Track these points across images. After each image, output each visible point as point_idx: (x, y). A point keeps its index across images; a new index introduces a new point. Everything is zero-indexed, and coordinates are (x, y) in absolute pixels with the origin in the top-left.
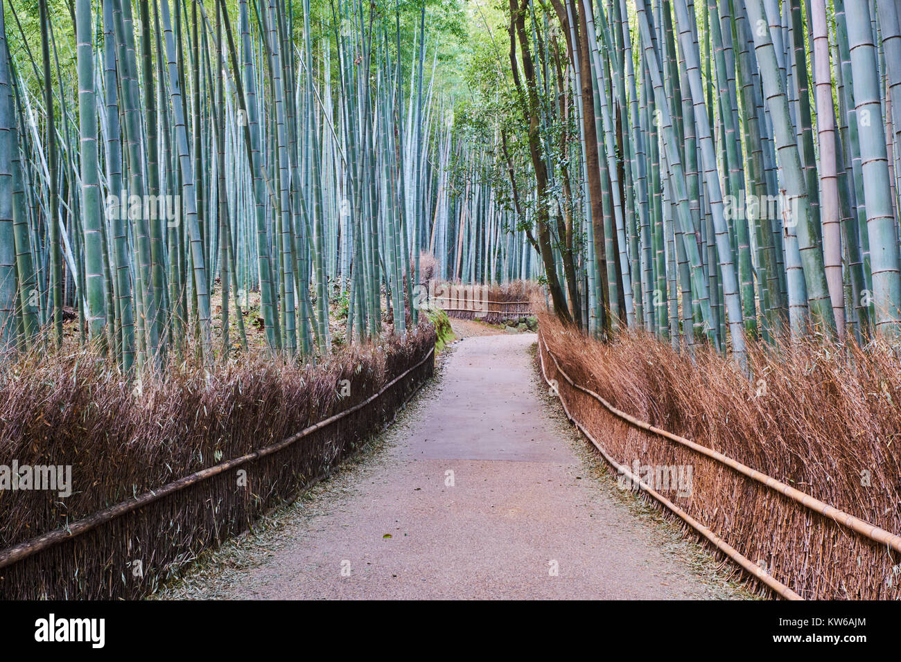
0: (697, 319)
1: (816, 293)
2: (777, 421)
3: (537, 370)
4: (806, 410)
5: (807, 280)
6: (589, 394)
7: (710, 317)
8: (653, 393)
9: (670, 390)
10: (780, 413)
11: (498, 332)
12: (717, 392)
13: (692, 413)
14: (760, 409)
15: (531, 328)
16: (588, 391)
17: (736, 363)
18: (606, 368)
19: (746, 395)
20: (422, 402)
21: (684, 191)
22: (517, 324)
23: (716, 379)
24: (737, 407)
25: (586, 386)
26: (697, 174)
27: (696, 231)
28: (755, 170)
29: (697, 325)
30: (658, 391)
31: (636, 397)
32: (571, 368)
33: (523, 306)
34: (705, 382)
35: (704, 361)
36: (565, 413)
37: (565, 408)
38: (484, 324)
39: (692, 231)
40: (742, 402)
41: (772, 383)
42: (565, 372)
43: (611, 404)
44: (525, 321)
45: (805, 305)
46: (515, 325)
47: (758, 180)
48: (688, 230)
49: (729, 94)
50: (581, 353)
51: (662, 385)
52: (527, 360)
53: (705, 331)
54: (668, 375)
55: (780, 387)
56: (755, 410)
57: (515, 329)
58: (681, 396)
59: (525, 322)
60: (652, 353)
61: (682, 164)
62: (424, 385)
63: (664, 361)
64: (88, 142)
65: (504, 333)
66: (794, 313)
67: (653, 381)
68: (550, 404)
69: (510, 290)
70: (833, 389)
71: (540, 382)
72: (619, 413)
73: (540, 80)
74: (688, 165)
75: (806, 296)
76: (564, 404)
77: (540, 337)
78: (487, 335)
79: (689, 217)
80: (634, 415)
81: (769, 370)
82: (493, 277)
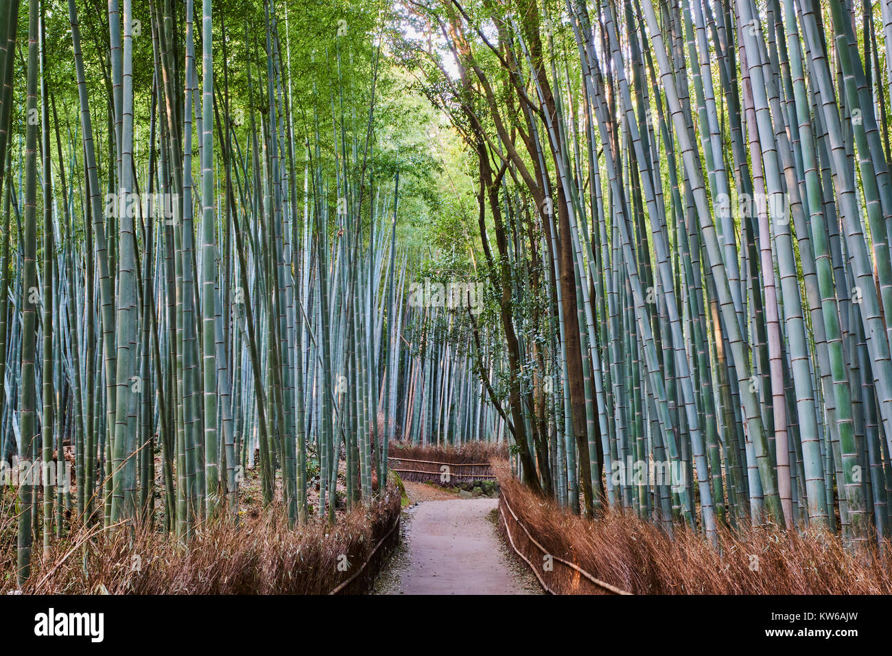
0: (675, 502)
1: (769, 491)
2: (742, 589)
3: (502, 538)
4: (763, 580)
5: (762, 480)
6: (568, 565)
7: (686, 502)
8: (636, 565)
9: (652, 561)
10: (744, 582)
11: (451, 496)
12: (694, 565)
13: (673, 584)
14: (729, 580)
15: (487, 492)
16: (566, 562)
17: (710, 542)
18: (589, 540)
19: (718, 569)
20: (395, 572)
21: (663, 393)
22: (472, 488)
23: (693, 554)
24: (711, 578)
25: (564, 558)
26: (674, 380)
27: (673, 427)
28: (721, 374)
29: (675, 507)
30: (641, 563)
31: (619, 569)
32: (548, 540)
33: (478, 469)
34: (684, 556)
35: (683, 539)
36: (540, 584)
37: (540, 579)
38: (436, 487)
39: (671, 428)
40: (715, 574)
41: (738, 559)
42: (539, 543)
43: (593, 575)
44: (480, 484)
45: (762, 498)
46: (470, 489)
47: (724, 382)
48: (668, 427)
49: (700, 323)
50: (560, 526)
51: (645, 558)
52: (489, 528)
53: (683, 513)
54: (651, 550)
55: (744, 562)
56: (725, 581)
57: (470, 494)
58: (663, 568)
59: (480, 486)
60: (636, 529)
61: (662, 371)
62: (392, 554)
63: (647, 537)
64: (210, 359)
65: (458, 497)
66: (754, 503)
67: (635, 554)
68: (523, 575)
69: (465, 451)
70: (780, 565)
71: (507, 552)
72: (601, 583)
73: (511, 250)
74: (666, 371)
75: (762, 491)
76: (538, 576)
77: (502, 503)
78: (440, 499)
79: (668, 416)
80: (617, 586)
81: (735, 549)
82: (446, 437)
